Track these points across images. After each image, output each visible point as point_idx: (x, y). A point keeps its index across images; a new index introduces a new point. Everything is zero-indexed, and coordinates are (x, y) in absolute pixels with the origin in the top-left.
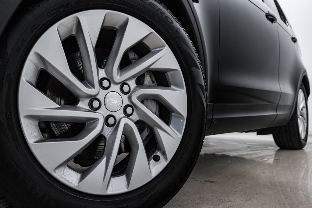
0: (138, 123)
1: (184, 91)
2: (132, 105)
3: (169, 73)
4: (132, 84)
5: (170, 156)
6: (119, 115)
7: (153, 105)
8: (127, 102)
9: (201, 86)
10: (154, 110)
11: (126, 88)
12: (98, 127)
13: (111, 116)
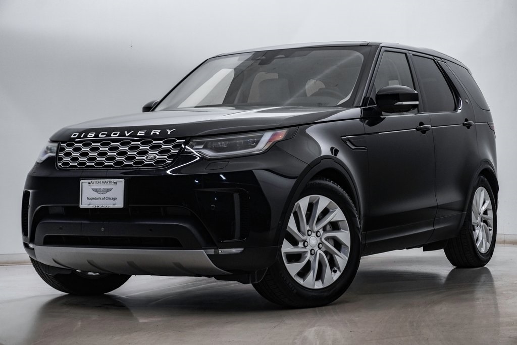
0: (325, 252)
1: (348, 232)
2: (322, 243)
3: (340, 223)
4: (321, 232)
5: (342, 270)
6: (316, 249)
7: (332, 242)
8: (319, 242)
9: (358, 228)
10: (332, 244)
11: (318, 234)
12: (308, 257)
13: (313, 249)
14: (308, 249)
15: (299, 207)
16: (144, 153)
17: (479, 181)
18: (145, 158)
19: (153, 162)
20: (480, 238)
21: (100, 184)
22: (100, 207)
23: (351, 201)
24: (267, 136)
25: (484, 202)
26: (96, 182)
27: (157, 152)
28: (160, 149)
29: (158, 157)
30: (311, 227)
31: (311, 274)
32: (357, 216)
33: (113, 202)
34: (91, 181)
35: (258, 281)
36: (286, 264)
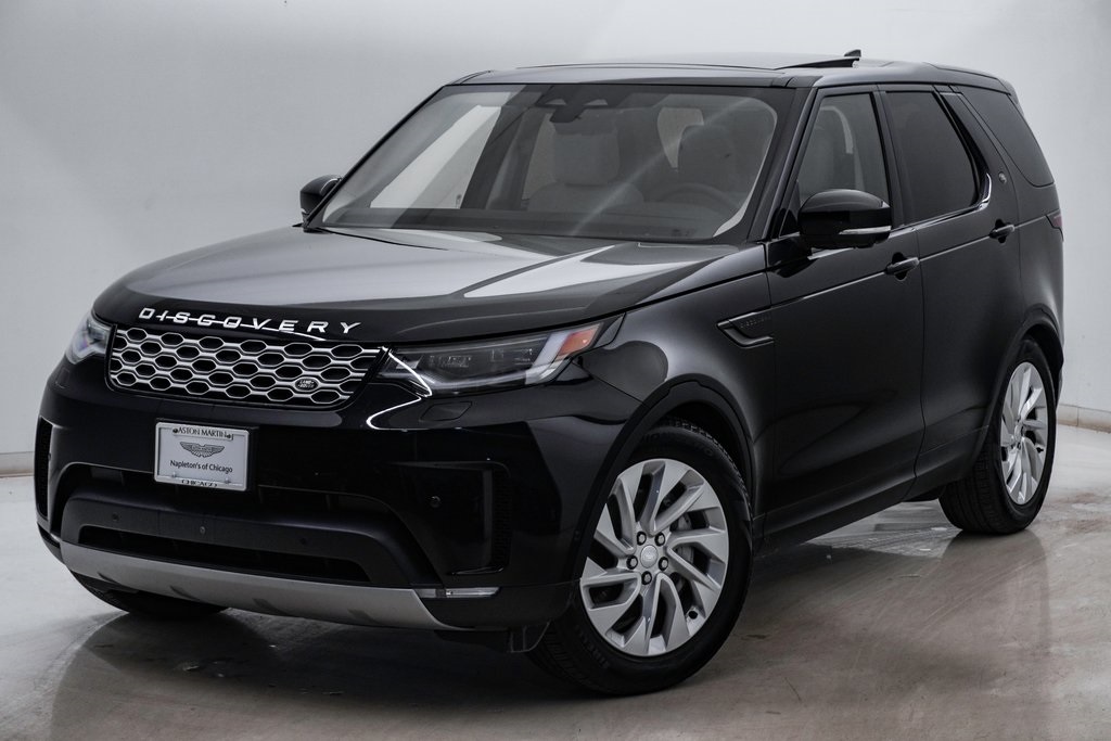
0: (675, 577)
1: (724, 532)
2: (666, 558)
4: (668, 534)
5: (708, 612)
6: (655, 571)
7: (689, 553)
8: (661, 555)
9: (746, 523)
10: (689, 558)
11: (661, 540)
12: (637, 588)
13: (647, 573)
14: (637, 573)
15: (621, 487)
16: (291, 372)
17: (1020, 351)
18: (293, 384)
19: (309, 396)
20: (1018, 474)
21: (198, 435)
22: (197, 484)
23: (732, 466)
24: (556, 342)
25: (1030, 392)
26: (189, 431)
27: (319, 374)
28: (326, 368)
29: (320, 384)
30: (646, 526)
31: (643, 622)
32: (745, 496)
33: (225, 476)
34: (178, 426)
35: (528, 647)
36: (589, 610)
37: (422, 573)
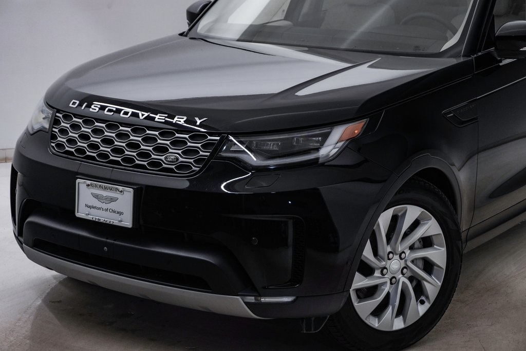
0: (411, 279)
1: (444, 249)
2: (406, 267)
3: (433, 238)
4: (408, 252)
5: (432, 300)
6: (399, 276)
8: (403, 265)
10: (420, 266)
11: (403, 255)
12: (387, 289)
13: (394, 277)
14: (388, 276)
15: (379, 225)
16: (162, 150)
18: (163, 158)
19: (173, 167)
21: (102, 189)
22: (101, 221)
24: (338, 132)
26: (96, 186)
27: (180, 152)
28: (184, 148)
29: (181, 159)
30: (394, 248)
31: (390, 308)
33: (119, 218)
34: (89, 182)
35: (315, 330)
36: (356, 304)
37: (246, 286)
